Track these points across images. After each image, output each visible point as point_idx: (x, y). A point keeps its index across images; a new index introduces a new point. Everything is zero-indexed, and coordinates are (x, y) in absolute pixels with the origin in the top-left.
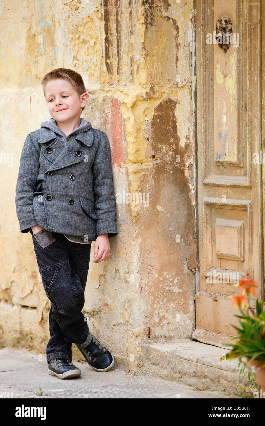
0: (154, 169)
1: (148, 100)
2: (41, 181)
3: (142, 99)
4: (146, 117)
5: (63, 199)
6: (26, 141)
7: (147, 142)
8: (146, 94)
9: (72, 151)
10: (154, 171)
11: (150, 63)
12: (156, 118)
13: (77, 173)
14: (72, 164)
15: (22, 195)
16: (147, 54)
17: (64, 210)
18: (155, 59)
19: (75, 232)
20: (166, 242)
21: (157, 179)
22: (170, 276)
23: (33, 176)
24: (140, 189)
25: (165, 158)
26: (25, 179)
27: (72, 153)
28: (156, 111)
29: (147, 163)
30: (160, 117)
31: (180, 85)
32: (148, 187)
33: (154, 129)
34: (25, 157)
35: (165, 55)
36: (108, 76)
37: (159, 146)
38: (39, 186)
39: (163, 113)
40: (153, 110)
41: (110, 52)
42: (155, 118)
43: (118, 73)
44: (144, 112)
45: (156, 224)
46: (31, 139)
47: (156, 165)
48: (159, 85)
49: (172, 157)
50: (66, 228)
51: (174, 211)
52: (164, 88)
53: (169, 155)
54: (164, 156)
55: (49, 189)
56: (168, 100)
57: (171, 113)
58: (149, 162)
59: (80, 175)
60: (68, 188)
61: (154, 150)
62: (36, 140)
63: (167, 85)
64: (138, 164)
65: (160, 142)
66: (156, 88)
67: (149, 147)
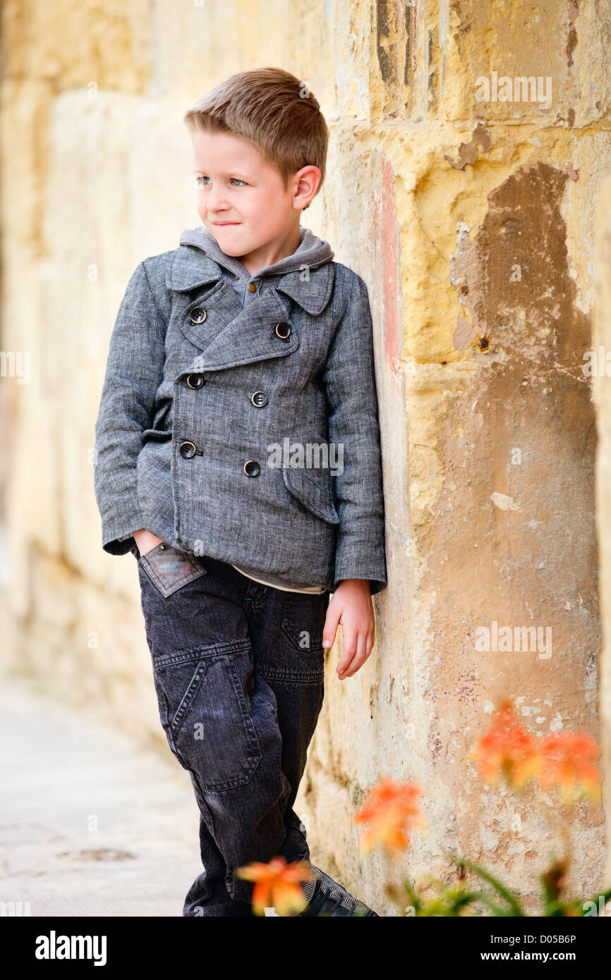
0: (485, 380)
1: (469, 169)
2: (166, 401)
3: (445, 165)
4: (462, 220)
5: (227, 457)
6: (131, 281)
7: (462, 299)
8: (460, 149)
9: (265, 323)
10: (484, 388)
11: (475, 53)
12: (495, 224)
13: (274, 387)
14: (259, 358)
15: (109, 439)
16: (465, 25)
17: (230, 491)
18: (494, 41)
19: (257, 559)
20: (524, 607)
21: (493, 414)
22: (537, 710)
23: (145, 386)
24: (435, 443)
25: (525, 349)
26: (120, 393)
27: (261, 328)
28: (493, 204)
29: (459, 364)
30: (506, 220)
31: (579, 122)
32: (461, 435)
33: (487, 258)
34: (127, 329)
35: (529, 26)
36: (382, 88)
37: (505, 311)
38: (159, 415)
39: (519, 207)
40: (486, 201)
41: (391, 15)
42: (490, 224)
43: (406, 82)
44: (455, 204)
45: (489, 548)
46: (146, 277)
47: (491, 371)
48: (506, 123)
49: (550, 345)
50: (231, 543)
51: (553, 509)
52: (523, 130)
53: (538, 340)
54: (521, 339)
55: (187, 425)
56: (536, 168)
57: (547, 208)
58: (467, 360)
59: (283, 392)
60: (245, 429)
61: (485, 324)
62: (159, 279)
63: (534, 121)
64: (432, 365)
65: (505, 299)
66: (496, 132)
67: (468, 313)
